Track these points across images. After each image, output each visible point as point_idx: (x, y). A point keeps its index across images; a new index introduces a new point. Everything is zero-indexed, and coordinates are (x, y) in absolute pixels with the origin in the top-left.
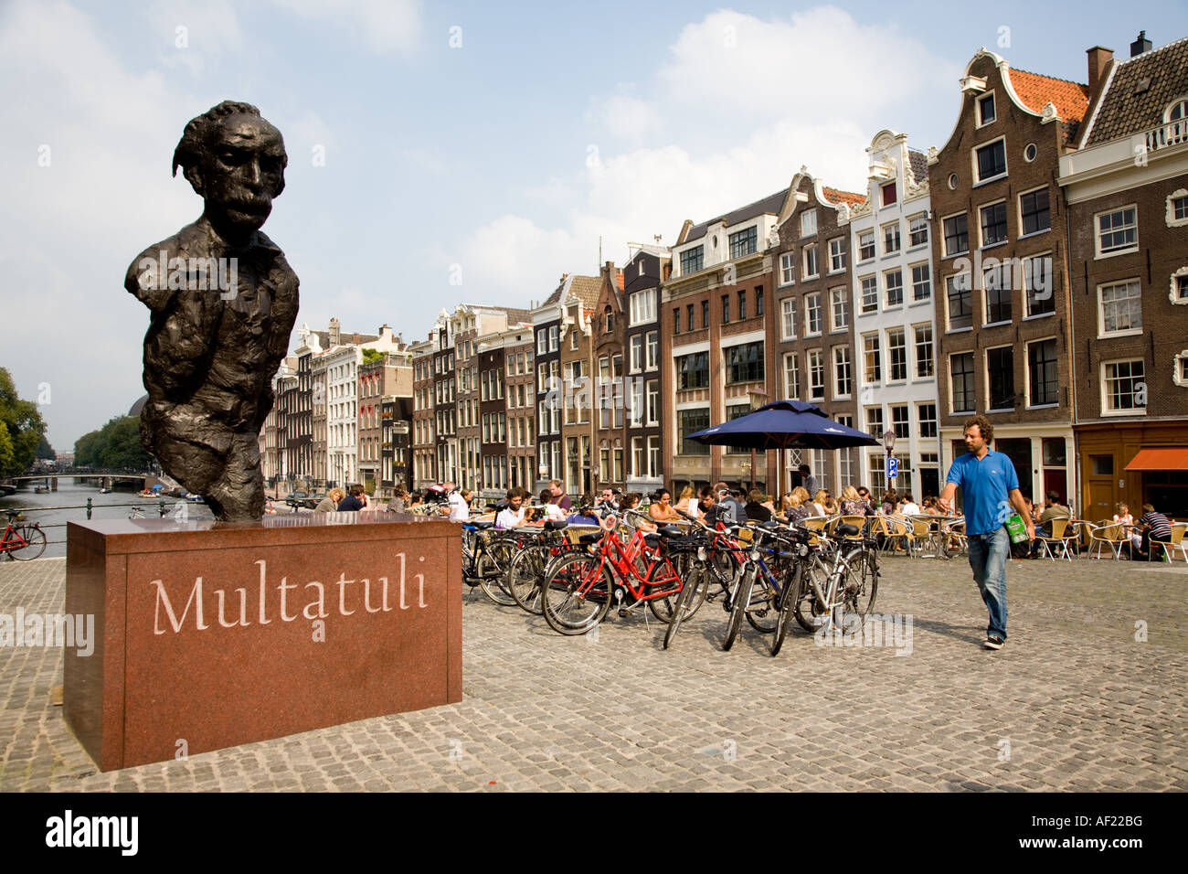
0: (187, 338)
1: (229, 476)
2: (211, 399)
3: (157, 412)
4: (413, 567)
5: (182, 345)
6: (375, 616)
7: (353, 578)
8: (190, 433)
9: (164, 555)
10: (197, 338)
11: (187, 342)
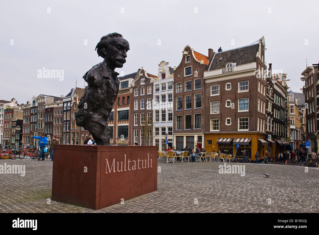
0: (103, 95)
1: (104, 133)
2: (103, 112)
3: (90, 114)
4: (150, 157)
5: (102, 96)
6: (144, 169)
7: (141, 160)
8: (98, 121)
9: (108, 152)
10: (105, 95)
11: (103, 96)
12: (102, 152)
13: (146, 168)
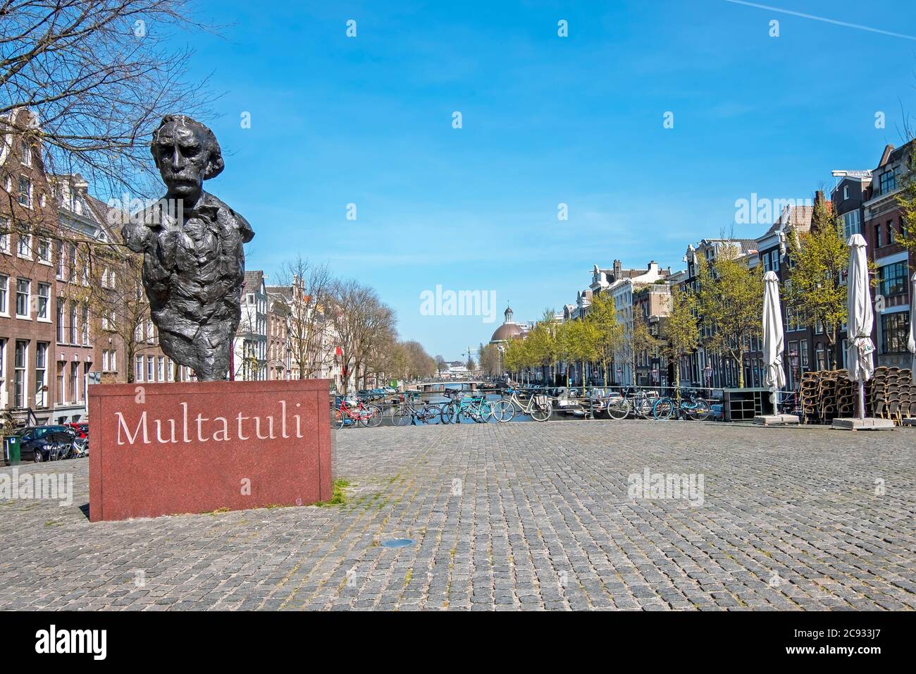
1: (198, 353)
4: (291, 410)
6: (264, 441)
7: (248, 416)
8: (170, 327)
9: (122, 397)
12: (104, 399)
13: (272, 437)
